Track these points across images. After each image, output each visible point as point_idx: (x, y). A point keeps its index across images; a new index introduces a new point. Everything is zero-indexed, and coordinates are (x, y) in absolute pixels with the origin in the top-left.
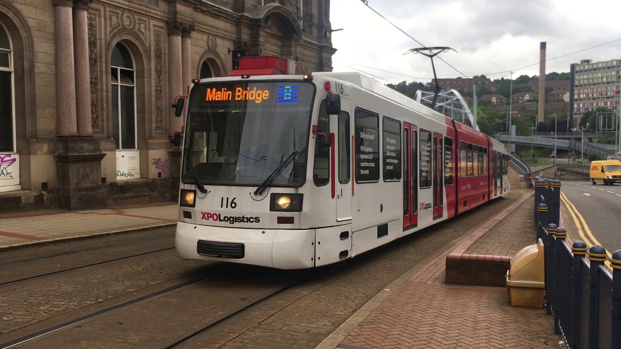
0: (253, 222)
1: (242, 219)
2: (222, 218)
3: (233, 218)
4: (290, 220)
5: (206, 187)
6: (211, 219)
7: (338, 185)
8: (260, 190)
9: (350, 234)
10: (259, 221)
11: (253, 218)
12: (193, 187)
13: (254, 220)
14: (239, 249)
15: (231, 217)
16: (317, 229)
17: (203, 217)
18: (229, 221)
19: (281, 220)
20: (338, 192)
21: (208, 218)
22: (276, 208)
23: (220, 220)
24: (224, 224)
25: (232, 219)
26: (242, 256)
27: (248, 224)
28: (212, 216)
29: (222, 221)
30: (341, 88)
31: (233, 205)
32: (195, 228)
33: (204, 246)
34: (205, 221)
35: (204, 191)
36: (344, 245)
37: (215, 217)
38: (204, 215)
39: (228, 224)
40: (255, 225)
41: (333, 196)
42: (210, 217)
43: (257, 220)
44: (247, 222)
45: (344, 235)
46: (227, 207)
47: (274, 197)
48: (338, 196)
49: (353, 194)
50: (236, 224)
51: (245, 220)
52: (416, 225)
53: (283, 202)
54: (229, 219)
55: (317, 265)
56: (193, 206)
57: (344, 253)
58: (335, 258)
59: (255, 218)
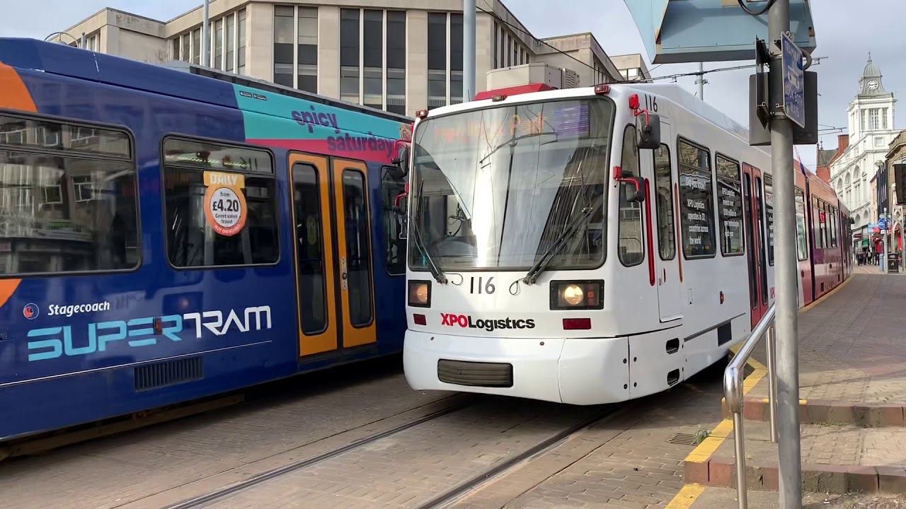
0: (524, 327)
1: (506, 324)
2: (474, 323)
3: (491, 321)
4: (585, 324)
5: (447, 275)
6: (456, 324)
7: (659, 263)
8: (533, 276)
9: (681, 342)
10: (533, 326)
11: (523, 322)
12: (426, 276)
13: (525, 324)
14: (505, 374)
15: (487, 321)
16: (631, 338)
17: (445, 321)
18: (485, 328)
19: (570, 324)
20: (659, 274)
21: (452, 322)
23: (471, 326)
24: (477, 331)
25: (489, 324)
26: (510, 384)
27: (517, 332)
28: (458, 320)
29: (474, 326)
30: (655, 104)
32: (432, 339)
33: (447, 369)
34: (446, 329)
35: (444, 282)
36: (674, 361)
37: (463, 321)
38: (445, 317)
39: (484, 331)
40: (526, 332)
41: (652, 282)
42: (455, 321)
43: (531, 324)
44: (515, 327)
45: (672, 345)
47: (557, 287)
48: (660, 280)
49: (681, 278)
50: (497, 332)
51: (511, 324)
53: (572, 294)
54: (485, 324)
56: (428, 305)
57: (673, 375)
58: (660, 384)
59: (527, 321)
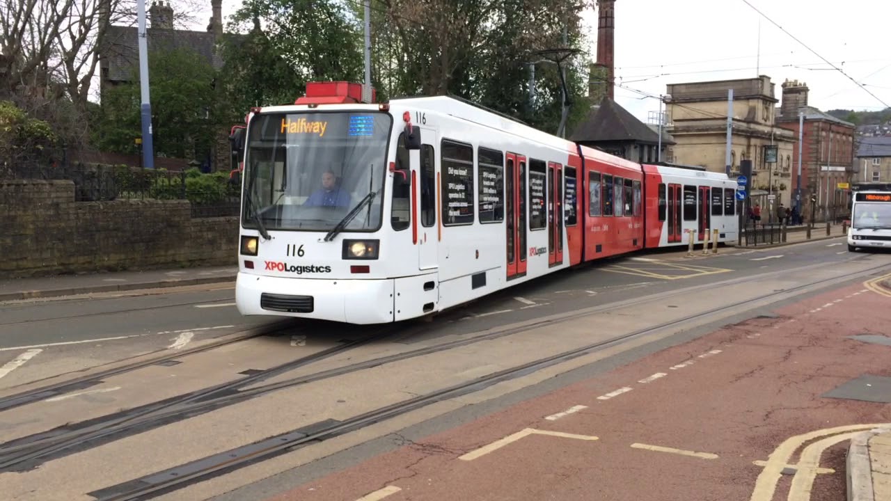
0: (323, 271)
1: (311, 269)
2: (288, 268)
3: (301, 267)
4: (365, 269)
5: (270, 233)
6: (276, 269)
7: (421, 229)
8: (331, 237)
9: (436, 284)
10: (330, 271)
11: (323, 268)
12: (255, 233)
13: (324, 269)
14: (307, 303)
15: (298, 267)
16: (396, 280)
17: (268, 266)
18: (296, 271)
19: (355, 270)
20: (420, 236)
21: (273, 267)
22: (349, 256)
23: (286, 270)
24: (291, 274)
25: (299, 269)
26: (311, 310)
27: (318, 275)
28: (277, 266)
29: (289, 271)
30: (424, 118)
31: (301, 253)
32: (258, 279)
33: (268, 300)
34: (269, 272)
35: (268, 238)
36: (430, 296)
37: (281, 267)
38: (268, 264)
39: (295, 274)
40: (325, 275)
41: (415, 241)
42: (275, 267)
43: (328, 269)
44: (317, 271)
45: (429, 286)
46: (294, 255)
47: (347, 244)
48: (421, 241)
49: (439, 239)
50: (304, 274)
51: (314, 269)
52: (524, 274)
53: (358, 249)
54: (296, 269)
55: (397, 320)
56: (256, 254)
57: (429, 306)
58: (418, 312)
59: (326, 268)
